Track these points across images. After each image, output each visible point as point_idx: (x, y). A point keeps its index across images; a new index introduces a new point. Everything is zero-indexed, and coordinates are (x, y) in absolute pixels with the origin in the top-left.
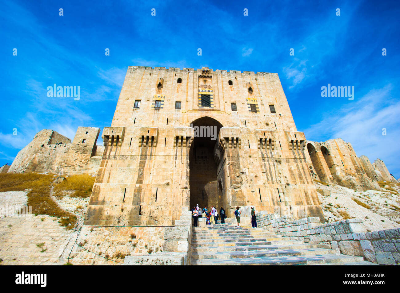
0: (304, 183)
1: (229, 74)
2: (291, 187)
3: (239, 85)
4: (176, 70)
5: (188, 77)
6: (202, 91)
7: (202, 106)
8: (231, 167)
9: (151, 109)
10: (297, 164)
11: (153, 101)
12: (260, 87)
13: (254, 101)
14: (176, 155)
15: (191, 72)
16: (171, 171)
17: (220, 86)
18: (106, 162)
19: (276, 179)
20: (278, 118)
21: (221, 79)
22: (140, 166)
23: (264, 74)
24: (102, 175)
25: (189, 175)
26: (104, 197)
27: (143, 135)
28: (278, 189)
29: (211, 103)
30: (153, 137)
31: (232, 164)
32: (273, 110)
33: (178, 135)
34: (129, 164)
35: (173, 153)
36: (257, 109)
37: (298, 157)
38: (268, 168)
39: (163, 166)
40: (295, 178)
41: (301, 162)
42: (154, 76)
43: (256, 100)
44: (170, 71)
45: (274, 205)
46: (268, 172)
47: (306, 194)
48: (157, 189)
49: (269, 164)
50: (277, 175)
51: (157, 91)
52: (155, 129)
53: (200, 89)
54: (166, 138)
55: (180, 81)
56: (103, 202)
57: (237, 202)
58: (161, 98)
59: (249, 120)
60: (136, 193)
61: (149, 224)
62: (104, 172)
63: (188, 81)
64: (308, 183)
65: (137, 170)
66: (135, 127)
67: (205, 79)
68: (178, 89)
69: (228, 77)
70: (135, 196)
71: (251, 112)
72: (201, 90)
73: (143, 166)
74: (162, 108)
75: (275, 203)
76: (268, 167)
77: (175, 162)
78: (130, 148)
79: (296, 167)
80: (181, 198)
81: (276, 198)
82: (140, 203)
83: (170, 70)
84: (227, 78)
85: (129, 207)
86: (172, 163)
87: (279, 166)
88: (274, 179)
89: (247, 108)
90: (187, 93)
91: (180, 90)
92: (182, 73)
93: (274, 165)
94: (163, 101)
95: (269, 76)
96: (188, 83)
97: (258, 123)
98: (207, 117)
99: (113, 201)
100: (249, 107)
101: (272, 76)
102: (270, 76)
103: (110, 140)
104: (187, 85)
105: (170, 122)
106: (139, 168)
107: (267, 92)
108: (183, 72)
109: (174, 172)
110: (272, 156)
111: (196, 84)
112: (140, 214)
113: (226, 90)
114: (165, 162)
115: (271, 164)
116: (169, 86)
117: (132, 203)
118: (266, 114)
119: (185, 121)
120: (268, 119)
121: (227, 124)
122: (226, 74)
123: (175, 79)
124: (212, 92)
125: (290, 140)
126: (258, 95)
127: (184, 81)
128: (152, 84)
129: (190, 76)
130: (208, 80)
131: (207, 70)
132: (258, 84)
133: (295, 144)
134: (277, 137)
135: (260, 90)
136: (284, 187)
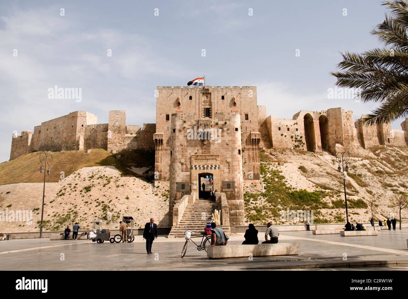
0: (254, 162)
1: (222, 90)
3: (228, 99)
4: (188, 89)
5: (196, 95)
7: (205, 117)
12: (242, 100)
13: (236, 112)
15: (198, 89)
17: (216, 100)
18: (158, 153)
20: (248, 123)
21: (217, 94)
24: (158, 159)
26: (161, 169)
29: (210, 114)
32: (247, 119)
37: (254, 148)
40: (250, 159)
41: (256, 150)
42: (174, 95)
47: (254, 167)
51: (178, 107)
55: (191, 98)
58: (181, 112)
63: (196, 97)
64: (256, 162)
66: (169, 132)
67: (207, 95)
68: (190, 105)
72: (204, 105)
78: (168, 145)
79: (252, 153)
83: (184, 88)
84: (221, 93)
87: (243, 153)
90: (195, 107)
91: (191, 105)
94: (182, 115)
96: (196, 99)
102: (251, 89)
103: (158, 141)
104: (196, 101)
107: (246, 104)
111: (201, 100)
113: (219, 104)
116: (185, 103)
118: (242, 121)
120: (242, 124)
122: (220, 90)
123: (188, 97)
124: (211, 105)
125: (252, 139)
126: (239, 106)
127: (193, 98)
128: (174, 102)
129: (197, 94)
130: (209, 96)
131: (208, 89)
132: (241, 97)
133: (254, 141)
134: (245, 136)
135: (242, 103)
136: (243, 163)
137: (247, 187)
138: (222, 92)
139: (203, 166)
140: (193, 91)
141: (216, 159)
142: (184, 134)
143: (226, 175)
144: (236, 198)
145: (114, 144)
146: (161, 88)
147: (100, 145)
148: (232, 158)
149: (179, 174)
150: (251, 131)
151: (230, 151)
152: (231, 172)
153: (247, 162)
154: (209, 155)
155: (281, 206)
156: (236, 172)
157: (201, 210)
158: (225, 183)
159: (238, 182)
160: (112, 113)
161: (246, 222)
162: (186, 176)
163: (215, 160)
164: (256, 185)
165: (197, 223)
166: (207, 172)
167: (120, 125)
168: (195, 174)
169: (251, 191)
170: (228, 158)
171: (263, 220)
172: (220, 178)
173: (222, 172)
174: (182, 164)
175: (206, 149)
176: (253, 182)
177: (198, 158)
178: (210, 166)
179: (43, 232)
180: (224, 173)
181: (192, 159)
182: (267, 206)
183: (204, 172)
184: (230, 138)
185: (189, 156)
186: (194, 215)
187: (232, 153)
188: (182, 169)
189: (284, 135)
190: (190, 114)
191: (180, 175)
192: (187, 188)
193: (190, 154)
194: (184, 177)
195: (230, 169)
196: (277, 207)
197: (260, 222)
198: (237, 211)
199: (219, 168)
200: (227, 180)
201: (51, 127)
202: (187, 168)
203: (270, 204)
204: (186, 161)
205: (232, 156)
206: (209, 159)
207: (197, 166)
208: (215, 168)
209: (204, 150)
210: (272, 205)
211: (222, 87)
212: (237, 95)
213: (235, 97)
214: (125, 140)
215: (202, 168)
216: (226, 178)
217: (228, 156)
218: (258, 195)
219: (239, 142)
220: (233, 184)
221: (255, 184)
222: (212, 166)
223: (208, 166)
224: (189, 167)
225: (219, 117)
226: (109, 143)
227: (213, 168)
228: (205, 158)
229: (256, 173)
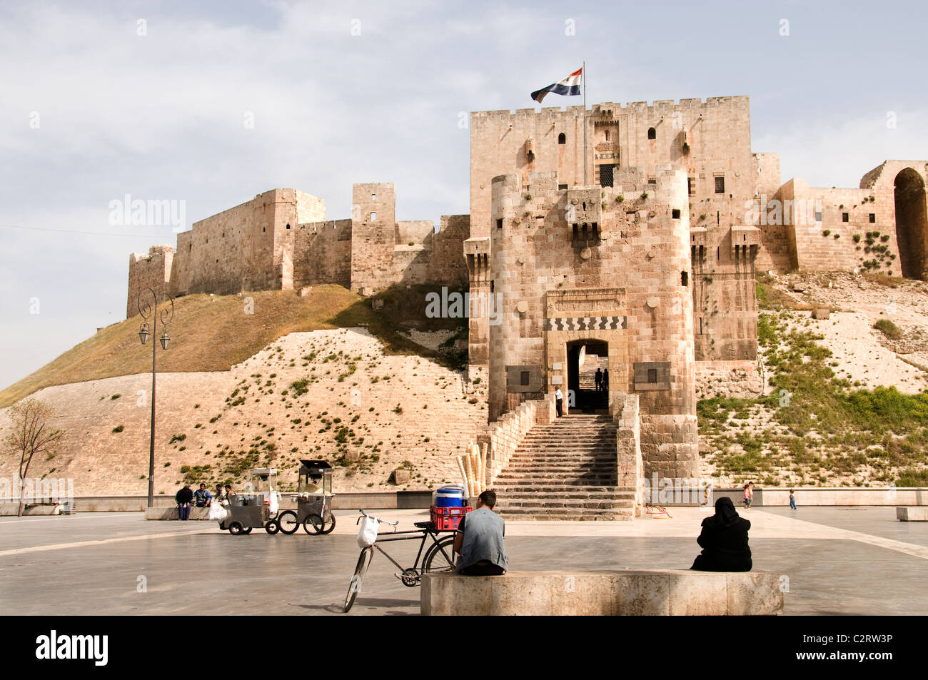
0: (741, 310)
1: (649, 113)
2: (720, 315)
3: (667, 138)
4: (555, 114)
5: (576, 129)
6: (601, 158)
10: (738, 283)
12: (707, 137)
13: (689, 172)
15: (582, 114)
17: (632, 144)
18: (476, 291)
19: (701, 305)
20: (724, 203)
21: (635, 125)
23: (721, 100)
26: (485, 335)
28: (700, 319)
32: (720, 189)
36: (692, 189)
37: (742, 271)
40: (729, 303)
41: (746, 278)
42: (518, 132)
43: (692, 170)
44: (544, 116)
47: (740, 324)
49: (694, 285)
51: (526, 167)
53: (597, 153)
55: (562, 139)
63: (576, 138)
64: (747, 310)
67: (607, 128)
68: (560, 159)
69: (648, 119)
72: (599, 156)
79: (735, 287)
84: (647, 122)
87: (709, 287)
88: (698, 306)
90: (576, 165)
91: (563, 159)
92: (565, 121)
93: (701, 287)
95: (730, 105)
96: (576, 142)
101: (735, 105)
102: (732, 105)
103: (476, 260)
104: (575, 149)
107: (718, 148)
108: (567, 117)
110: (701, 271)
113: (642, 152)
115: (697, 283)
116: (546, 153)
118: (706, 198)
120: (707, 207)
122: (644, 113)
123: (554, 136)
124: (618, 157)
125: (734, 246)
126: (699, 156)
127: (569, 140)
128: (517, 151)
129: (579, 126)
130: (612, 130)
131: (609, 111)
132: (704, 129)
133: (741, 251)
134: (715, 239)
135: (705, 145)
136: (709, 316)
137: (720, 381)
138: (650, 116)
139: (581, 321)
140: (567, 118)
141: (615, 300)
142: (526, 232)
143: (645, 344)
144: (675, 410)
145: (367, 272)
146: (482, 115)
147: (333, 275)
148: (663, 297)
149: (515, 342)
150: (731, 225)
151: (657, 276)
152: (659, 335)
153: (720, 311)
154: (595, 288)
155: (818, 433)
156: (675, 335)
157: (565, 442)
158: (642, 369)
159: (681, 364)
160: (360, 190)
161: (713, 475)
162: (532, 348)
163: (612, 303)
164: (744, 376)
165: (545, 480)
166: (592, 337)
167: (381, 222)
168: (559, 341)
169: (731, 391)
170: (650, 295)
171: (763, 471)
172: (627, 353)
173: (635, 337)
174: (522, 316)
175: (588, 272)
176: (736, 367)
177: (565, 298)
178: (599, 321)
179: (154, 495)
180: (638, 339)
181: (550, 302)
182: (775, 433)
183: (582, 337)
184: (657, 240)
185: (541, 293)
186: (543, 456)
187: (663, 282)
188: (522, 329)
189: (833, 234)
190: (543, 176)
191: (516, 346)
192: (535, 382)
193: (543, 287)
194: (528, 352)
195: (658, 328)
196: (805, 436)
197: (754, 477)
198: (677, 445)
199: (624, 325)
200: (647, 359)
201: (215, 232)
202: (534, 326)
203: (786, 428)
204: (531, 308)
205: (662, 290)
206: (597, 301)
207: (564, 322)
208: (614, 326)
209: (582, 277)
210: (791, 429)
211: (650, 104)
212: (693, 123)
213: (686, 130)
214: (394, 260)
215: (577, 326)
216: (644, 352)
217: (651, 290)
218: (751, 404)
219: (681, 251)
220: (664, 370)
221: (742, 373)
222: (604, 320)
223: (593, 321)
224: (541, 323)
225: (623, 180)
226: (356, 271)
227: (608, 326)
228: (584, 298)
229: (746, 343)
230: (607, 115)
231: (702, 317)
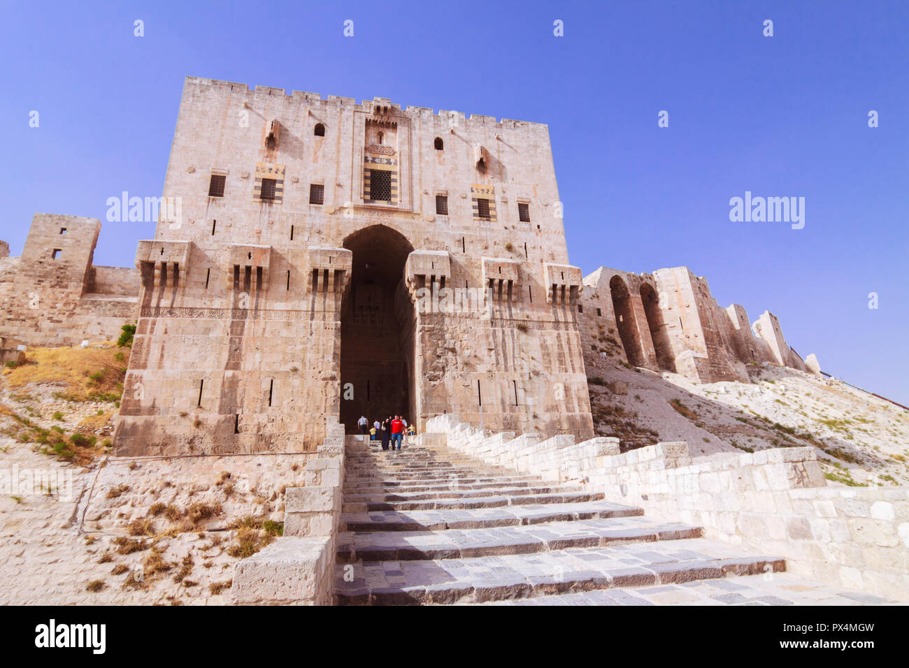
0: (566, 371)
1: (436, 122)
2: (541, 378)
3: (459, 151)
4: (311, 100)
5: (340, 122)
6: (374, 161)
7: (371, 198)
8: (427, 337)
9: (253, 200)
10: (559, 335)
11: (257, 179)
12: (505, 158)
13: (487, 193)
14: (313, 310)
15: (349, 107)
16: (301, 344)
17: (416, 150)
18: (150, 323)
19: (514, 361)
20: (532, 234)
22: (231, 333)
23: (517, 124)
24: (144, 351)
25: (339, 352)
26: (155, 399)
27: (237, 264)
28: (514, 381)
29: (393, 192)
30: (260, 270)
31: (428, 331)
32: (524, 217)
33: (317, 266)
34: (207, 328)
35: (305, 305)
36: (491, 213)
37: (561, 319)
38: (501, 341)
39: (285, 333)
40: (550, 361)
41: (567, 329)
42: (255, 111)
43: (491, 191)
44: (296, 100)
45: (504, 410)
46: (500, 348)
47: (567, 389)
48: (272, 381)
49: (503, 332)
50: (516, 356)
51: (266, 154)
52: (263, 251)
53: (368, 155)
54: (289, 272)
55: (320, 130)
56: (152, 410)
57: (433, 406)
58: (276, 172)
59: (471, 236)
60: (226, 390)
61: (256, 450)
62: (149, 346)
63: (340, 132)
64: (574, 371)
65: (227, 342)
66: (215, 242)
67: (381, 130)
68: (316, 153)
69: (434, 128)
70: (223, 395)
71: (478, 218)
72: (370, 159)
73: (239, 332)
74: (280, 198)
75: (507, 408)
76: (501, 338)
77: (311, 325)
78: (206, 293)
79: (556, 339)
80: (322, 399)
81: (510, 398)
82: (236, 411)
83: (295, 98)
84: (432, 130)
85: (213, 417)
86: (305, 327)
87: (523, 336)
88: (510, 363)
89: (470, 208)
90: (338, 163)
91: (320, 154)
92: (326, 111)
93: (513, 335)
94: (282, 182)
95: (528, 131)
96: (339, 137)
97: (491, 243)
98: (381, 225)
99: (174, 406)
100: (474, 207)
101: (534, 130)
102: (530, 131)
103: (157, 272)
104: (339, 143)
105: (298, 234)
106: (230, 336)
107: (519, 172)
108: (328, 107)
109: (309, 346)
110: (511, 315)
111: (360, 142)
112: (237, 431)
113: (427, 162)
114: (288, 324)
115: (508, 330)
116: (295, 143)
117: (217, 409)
118: (509, 226)
119: (333, 233)
120: (512, 236)
121: (425, 244)
122: (430, 120)
123: (309, 125)
124: (397, 163)
125: (550, 285)
126: (498, 177)
127: (330, 133)
129: (344, 119)
130: (389, 132)
131: (386, 107)
132: (501, 151)
133: (559, 292)
134: (525, 276)
135: (503, 167)
136: (527, 378)
138: (436, 125)
150: (542, 261)
153: (540, 371)
160: (45, 221)
212: (488, 141)
229: (578, 418)
230: (382, 112)
231: (516, 379)
